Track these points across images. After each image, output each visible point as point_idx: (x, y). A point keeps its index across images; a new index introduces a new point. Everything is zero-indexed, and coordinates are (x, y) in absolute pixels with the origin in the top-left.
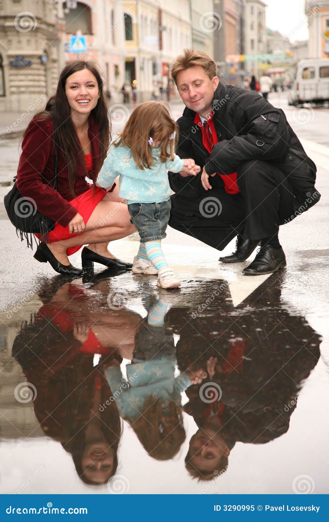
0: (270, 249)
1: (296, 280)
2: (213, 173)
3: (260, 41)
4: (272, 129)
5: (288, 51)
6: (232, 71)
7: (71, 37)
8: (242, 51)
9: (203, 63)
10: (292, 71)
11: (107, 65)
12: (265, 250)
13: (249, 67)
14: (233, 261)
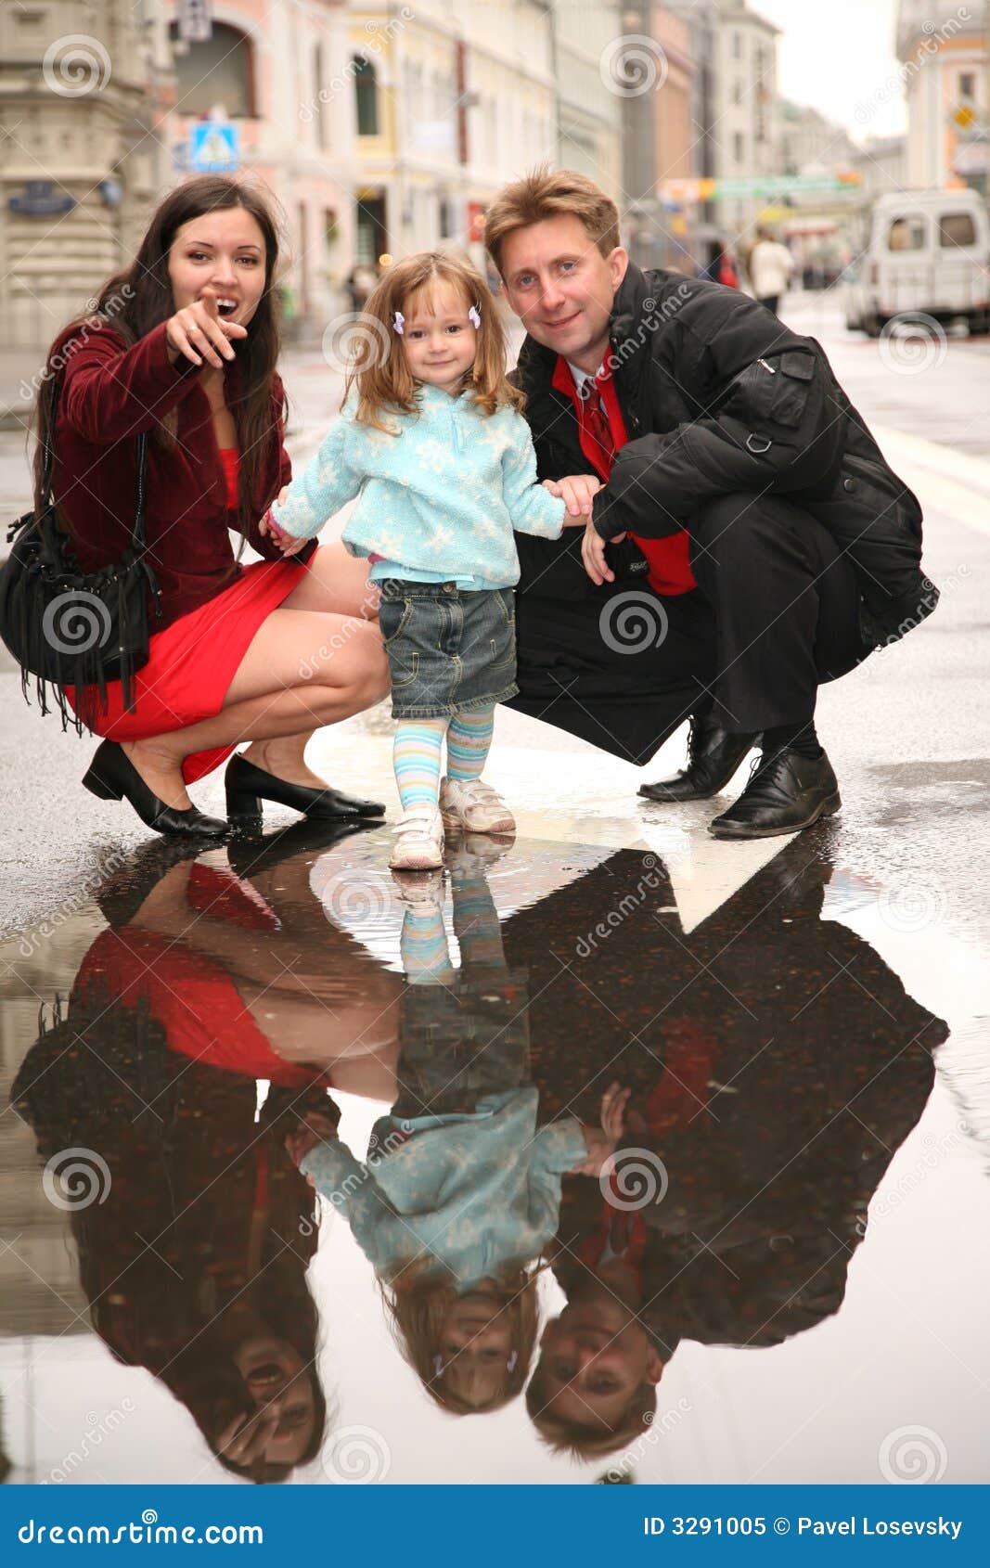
0: (791, 759)
1: (870, 852)
2: (618, 535)
3: (760, 137)
4: (795, 401)
5: (845, 166)
6: (679, 226)
7: (192, 124)
8: (706, 167)
9: (583, 205)
10: (858, 227)
11: (302, 208)
12: (776, 763)
13: (727, 216)
14: (683, 794)
